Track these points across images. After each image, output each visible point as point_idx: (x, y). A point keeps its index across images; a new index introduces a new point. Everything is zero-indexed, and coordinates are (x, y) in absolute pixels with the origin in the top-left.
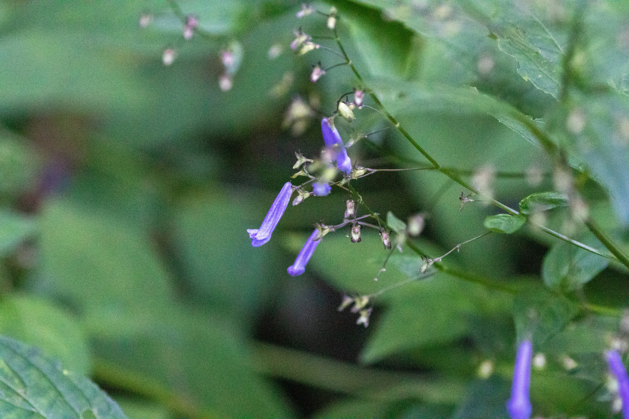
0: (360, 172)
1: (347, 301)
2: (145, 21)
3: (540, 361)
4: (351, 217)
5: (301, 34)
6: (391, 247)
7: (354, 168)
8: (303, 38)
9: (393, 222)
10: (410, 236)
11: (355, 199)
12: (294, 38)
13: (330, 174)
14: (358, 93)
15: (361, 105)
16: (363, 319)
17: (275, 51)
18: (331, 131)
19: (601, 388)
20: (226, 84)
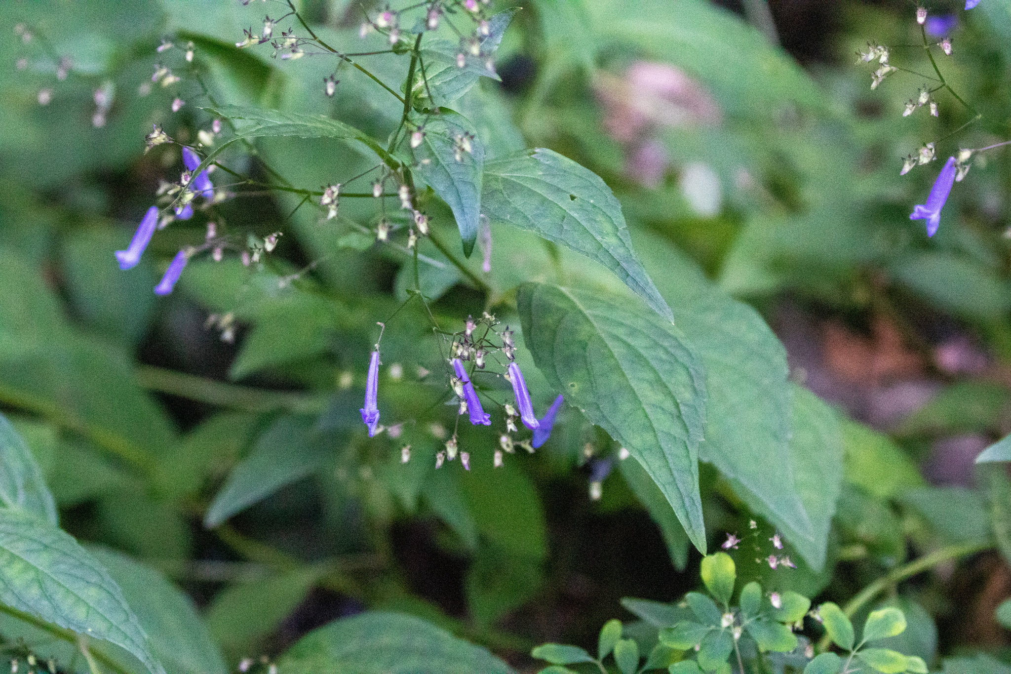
0: (221, 196)
1: (212, 319)
2: (22, 63)
3: (396, 372)
4: (213, 239)
5: (161, 68)
6: (253, 265)
7: (216, 192)
8: (163, 71)
9: (252, 241)
10: (266, 253)
11: (216, 220)
12: (155, 71)
13: (189, 197)
14: (216, 122)
15: (220, 132)
16: (228, 335)
17: (145, 89)
18: (191, 158)
19: (449, 393)
20: (99, 120)
